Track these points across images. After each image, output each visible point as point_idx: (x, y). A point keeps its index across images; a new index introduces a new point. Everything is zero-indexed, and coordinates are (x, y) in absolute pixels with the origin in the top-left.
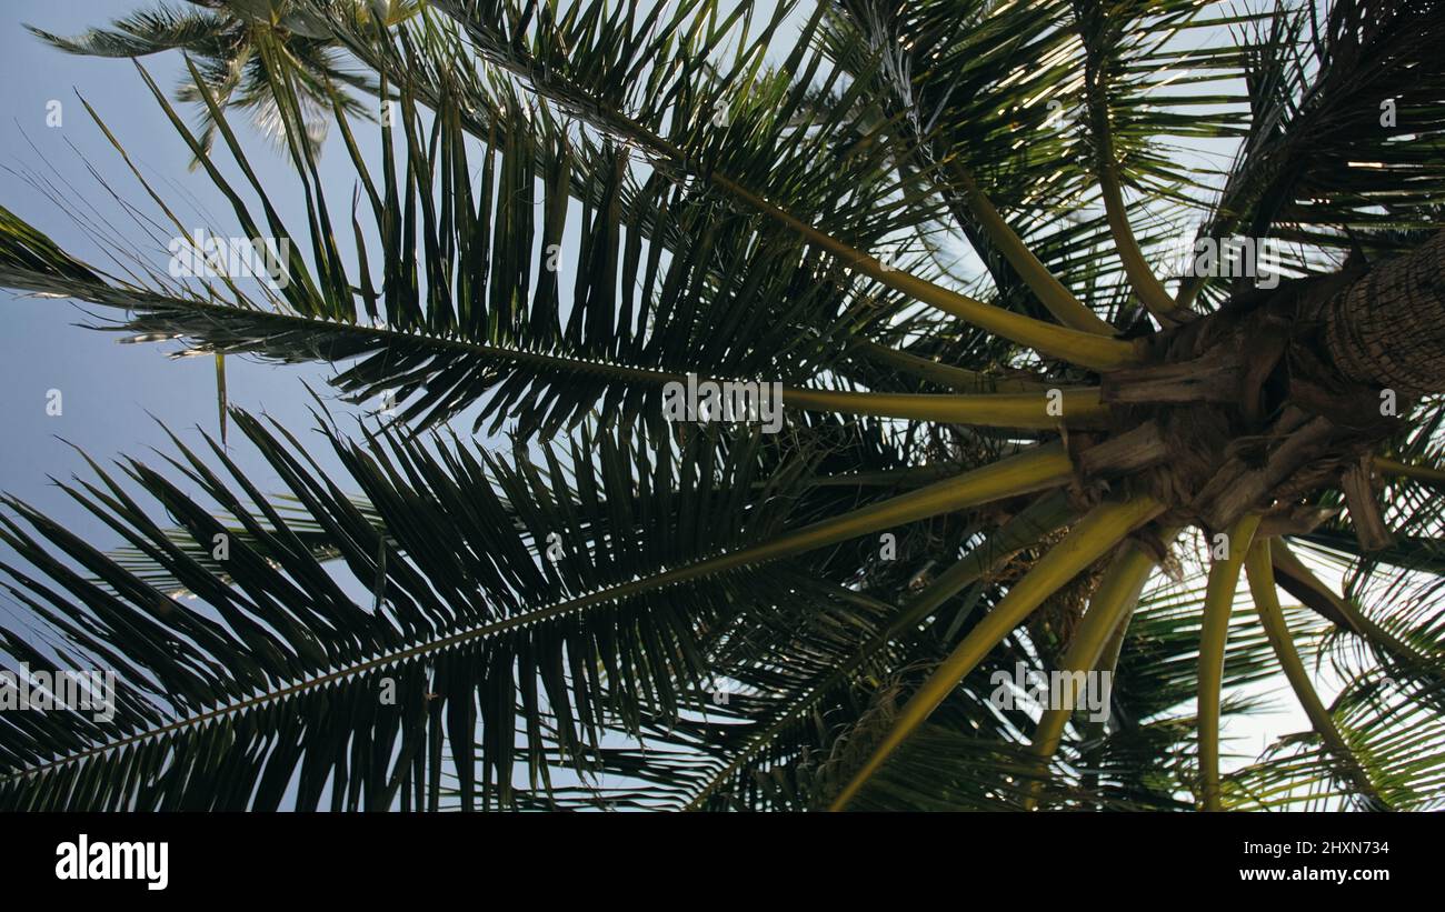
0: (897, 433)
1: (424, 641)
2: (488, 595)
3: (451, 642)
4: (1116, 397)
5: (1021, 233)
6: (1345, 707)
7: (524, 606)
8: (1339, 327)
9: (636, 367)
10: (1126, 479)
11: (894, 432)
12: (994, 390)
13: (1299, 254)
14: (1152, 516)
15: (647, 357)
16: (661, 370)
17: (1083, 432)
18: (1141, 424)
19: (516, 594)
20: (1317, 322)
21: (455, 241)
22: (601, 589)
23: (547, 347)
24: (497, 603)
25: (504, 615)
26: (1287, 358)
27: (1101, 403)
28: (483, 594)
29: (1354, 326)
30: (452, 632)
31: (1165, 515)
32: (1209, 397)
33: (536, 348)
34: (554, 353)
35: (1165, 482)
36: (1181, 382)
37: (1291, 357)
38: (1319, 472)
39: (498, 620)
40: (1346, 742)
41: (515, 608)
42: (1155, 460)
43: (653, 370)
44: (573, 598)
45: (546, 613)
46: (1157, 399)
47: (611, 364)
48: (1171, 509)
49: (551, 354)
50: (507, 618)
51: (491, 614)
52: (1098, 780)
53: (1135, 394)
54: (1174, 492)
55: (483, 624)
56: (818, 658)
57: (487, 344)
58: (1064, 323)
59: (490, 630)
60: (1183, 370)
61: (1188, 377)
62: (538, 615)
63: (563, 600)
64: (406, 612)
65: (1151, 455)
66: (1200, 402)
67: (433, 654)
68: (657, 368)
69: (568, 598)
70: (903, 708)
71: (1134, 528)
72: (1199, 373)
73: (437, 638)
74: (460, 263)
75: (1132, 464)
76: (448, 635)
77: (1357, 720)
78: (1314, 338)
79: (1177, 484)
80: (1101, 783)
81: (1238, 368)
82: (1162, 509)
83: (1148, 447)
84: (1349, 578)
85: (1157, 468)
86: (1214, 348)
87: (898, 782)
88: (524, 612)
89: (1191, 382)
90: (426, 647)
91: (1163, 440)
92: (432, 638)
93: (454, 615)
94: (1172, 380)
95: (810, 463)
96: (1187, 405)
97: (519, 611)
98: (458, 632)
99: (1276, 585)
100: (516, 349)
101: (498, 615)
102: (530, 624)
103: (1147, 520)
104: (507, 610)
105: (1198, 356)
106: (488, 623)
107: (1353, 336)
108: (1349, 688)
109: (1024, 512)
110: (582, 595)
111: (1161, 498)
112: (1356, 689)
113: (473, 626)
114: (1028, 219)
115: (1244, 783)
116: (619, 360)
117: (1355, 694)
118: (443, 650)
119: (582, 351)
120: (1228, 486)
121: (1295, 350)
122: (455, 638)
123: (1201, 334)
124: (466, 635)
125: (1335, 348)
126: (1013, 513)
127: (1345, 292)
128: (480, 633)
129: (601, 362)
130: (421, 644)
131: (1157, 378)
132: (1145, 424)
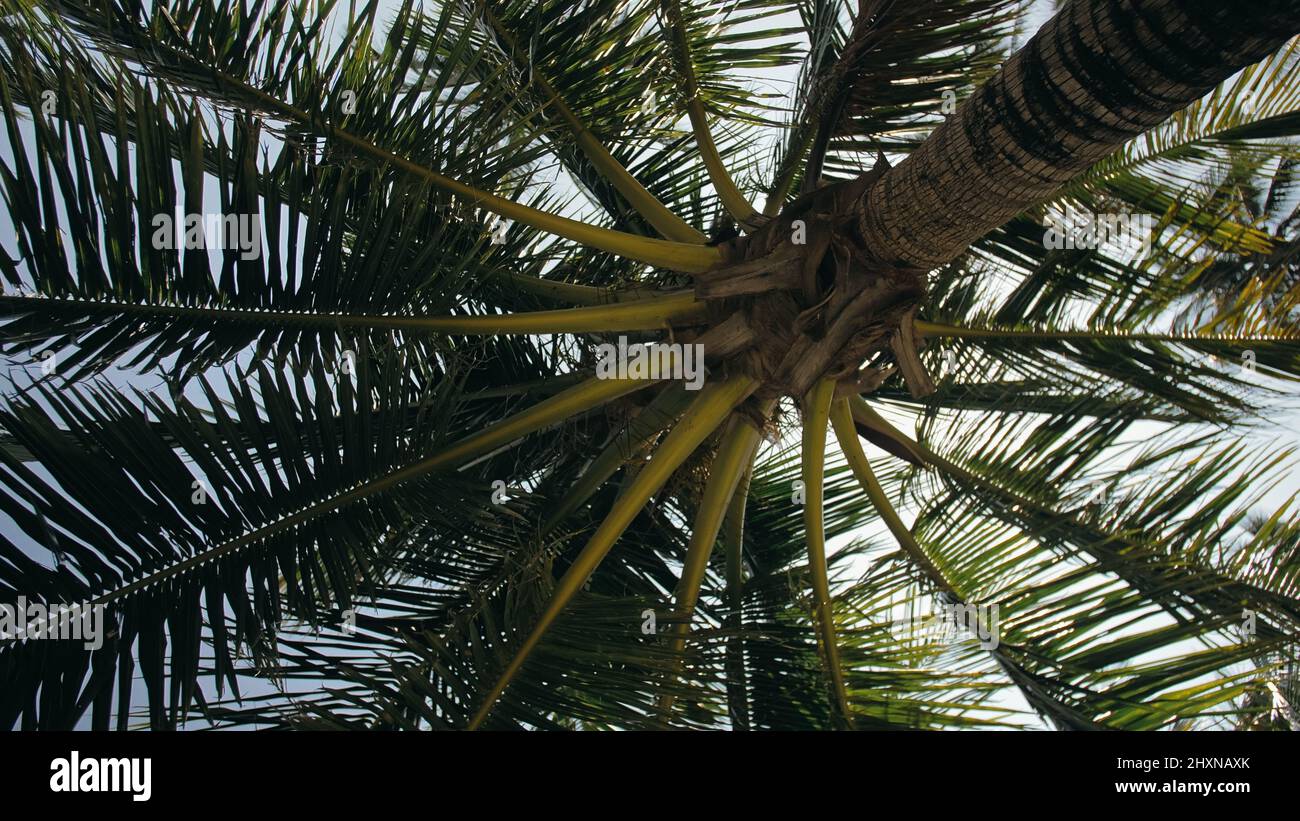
0: (544, 345)
1: (112, 589)
2: (171, 537)
3: (139, 586)
4: (707, 294)
5: (624, 160)
6: (922, 527)
7: (208, 543)
8: (868, 217)
9: (291, 312)
10: (724, 364)
11: (541, 345)
12: (616, 300)
13: (856, 160)
14: (750, 392)
15: (301, 301)
16: (315, 312)
17: (689, 328)
18: (731, 315)
19: (199, 533)
20: (853, 214)
21: (97, 207)
22: (281, 518)
23: (204, 301)
24: (180, 541)
25: (190, 554)
26: (832, 247)
27: (696, 300)
28: (167, 537)
29: (878, 216)
30: (140, 576)
31: (761, 390)
32: (782, 286)
33: (192, 302)
34: (211, 306)
35: (757, 361)
36: (757, 276)
37: (835, 247)
38: (872, 339)
39: (185, 559)
40: (926, 554)
41: (199, 545)
42: (746, 343)
43: (308, 312)
44: (255, 529)
45: (231, 547)
46: (741, 293)
47: (267, 311)
48: (764, 384)
49: (208, 307)
50: (193, 555)
51: (177, 554)
52: (741, 620)
53: (723, 291)
54: (764, 369)
55: (170, 564)
56: (491, 551)
57: (144, 303)
58: (667, 238)
59: (177, 569)
60: (759, 267)
61: (762, 271)
62: (223, 549)
63: (246, 533)
64: (88, 563)
65: (742, 340)
66: (773, 291)
67: (122, 599)
68: (311, 311)
69: (250, 530)
70: (561, 580)
71: (737, 404)
72: (770, 267)
73: (125, 584)
74: (105, 226)
75: (728, 349)
76: (135, 580)
77: (933, 534)
78: (852, 231)
79: (766, 363)
80: (744, 622)
81: (799, 259)
82: (756, 385)
83: (740, 333)
84: (920, 424)
85: (748, 351)
86: (780, 245)
87: (560, 644)
88: (209, 548)
89: (764, 275)
90: (114, 594)
91: (750, 326)
92: (120, 585)
93: (139, 560)
94: (749, 275)
95: (458, 380)
96: (765, 295)
97: (204, 548)
98: (145, 575)
99: (859, 436)
100: (173, 305)
101: (184, 554)
102: (216, 559)
103: (745, 397)
104: (193, 549)
105: (769, 253)
106: (175, 563)
107: (878, 224)
108: (923, 512)
109: (652, 403)
110: (264, 525)
111: (755, 377)
112: (929, 511)
113: (161, 568)
114: (629, 148)
115: (850, 600)
116: (275, 306)
117: (928, 515)
118: (131, 594)
119: (236, 301)
120: (801, 356)
121: (837, 240)
122: (143, 582)
123: (771, 235)
124: (153, 577)
125: (867, 236)
126: (642, 404)
127: (870, 189)
128: (168, 573)
129: (257, 310)
130: (109, 592)
131: (739, 275)
132: (734, 315)
